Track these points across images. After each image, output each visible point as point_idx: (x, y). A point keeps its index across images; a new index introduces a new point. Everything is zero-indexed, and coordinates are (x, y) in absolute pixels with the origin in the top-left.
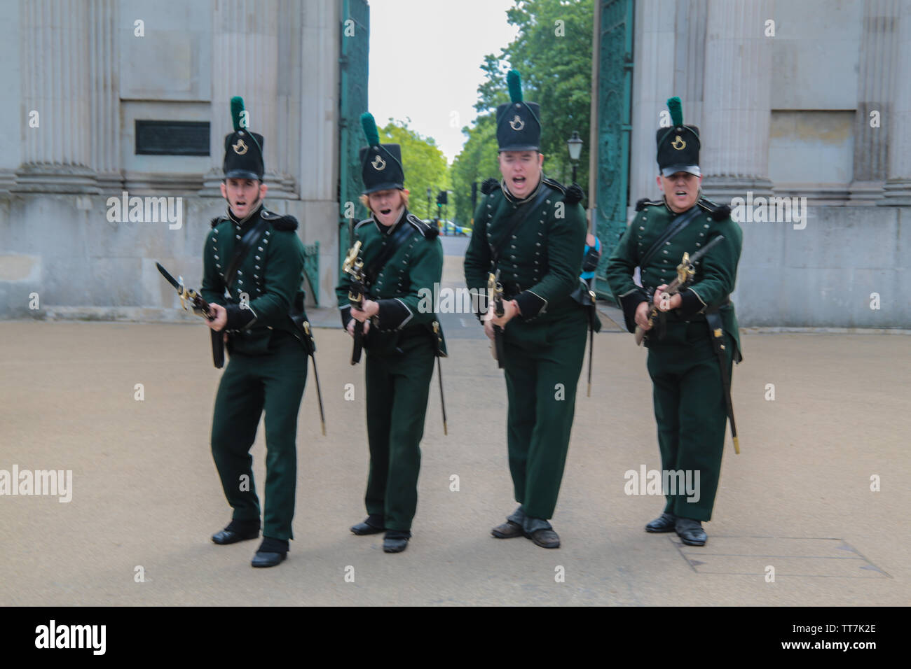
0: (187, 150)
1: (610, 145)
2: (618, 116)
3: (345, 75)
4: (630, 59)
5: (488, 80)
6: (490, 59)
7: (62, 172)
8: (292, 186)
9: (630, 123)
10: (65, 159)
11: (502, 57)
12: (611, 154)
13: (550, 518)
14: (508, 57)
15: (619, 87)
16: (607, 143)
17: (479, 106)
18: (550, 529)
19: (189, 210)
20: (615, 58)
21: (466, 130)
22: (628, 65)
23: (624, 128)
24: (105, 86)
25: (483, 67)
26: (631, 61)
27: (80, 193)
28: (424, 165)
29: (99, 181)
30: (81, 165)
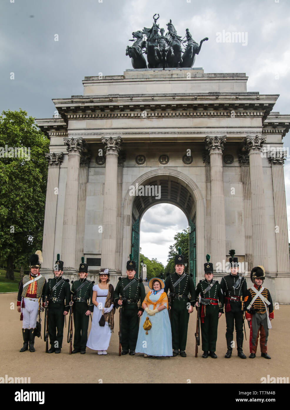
0: (98, 265)
1: (192, 263)
2: (193, 257)
3: (133, 248)
4: (195, 244)
5: (171, 251)
6: (171, 246)
7: (68, 270)
8: (120, 272)
9: (196, 258)
10: (69, 267)
11: (173, 246)
12: (192, 265)
13: (185, 350)
14: (175, 246)
15: (193, 251)
16: (191, 263)
17: (169, 256)
18: (185, 352)
19: (95, 278)
20: (192, 244)
21: (167, 261)
22: (195, 246)
23: (194, 259)
24: (81, 251)
25: (170, 248)
26: (196, 245)
27: (72, 274)
28: (159, 268)
29: (77, 271)
30: (73, 268)
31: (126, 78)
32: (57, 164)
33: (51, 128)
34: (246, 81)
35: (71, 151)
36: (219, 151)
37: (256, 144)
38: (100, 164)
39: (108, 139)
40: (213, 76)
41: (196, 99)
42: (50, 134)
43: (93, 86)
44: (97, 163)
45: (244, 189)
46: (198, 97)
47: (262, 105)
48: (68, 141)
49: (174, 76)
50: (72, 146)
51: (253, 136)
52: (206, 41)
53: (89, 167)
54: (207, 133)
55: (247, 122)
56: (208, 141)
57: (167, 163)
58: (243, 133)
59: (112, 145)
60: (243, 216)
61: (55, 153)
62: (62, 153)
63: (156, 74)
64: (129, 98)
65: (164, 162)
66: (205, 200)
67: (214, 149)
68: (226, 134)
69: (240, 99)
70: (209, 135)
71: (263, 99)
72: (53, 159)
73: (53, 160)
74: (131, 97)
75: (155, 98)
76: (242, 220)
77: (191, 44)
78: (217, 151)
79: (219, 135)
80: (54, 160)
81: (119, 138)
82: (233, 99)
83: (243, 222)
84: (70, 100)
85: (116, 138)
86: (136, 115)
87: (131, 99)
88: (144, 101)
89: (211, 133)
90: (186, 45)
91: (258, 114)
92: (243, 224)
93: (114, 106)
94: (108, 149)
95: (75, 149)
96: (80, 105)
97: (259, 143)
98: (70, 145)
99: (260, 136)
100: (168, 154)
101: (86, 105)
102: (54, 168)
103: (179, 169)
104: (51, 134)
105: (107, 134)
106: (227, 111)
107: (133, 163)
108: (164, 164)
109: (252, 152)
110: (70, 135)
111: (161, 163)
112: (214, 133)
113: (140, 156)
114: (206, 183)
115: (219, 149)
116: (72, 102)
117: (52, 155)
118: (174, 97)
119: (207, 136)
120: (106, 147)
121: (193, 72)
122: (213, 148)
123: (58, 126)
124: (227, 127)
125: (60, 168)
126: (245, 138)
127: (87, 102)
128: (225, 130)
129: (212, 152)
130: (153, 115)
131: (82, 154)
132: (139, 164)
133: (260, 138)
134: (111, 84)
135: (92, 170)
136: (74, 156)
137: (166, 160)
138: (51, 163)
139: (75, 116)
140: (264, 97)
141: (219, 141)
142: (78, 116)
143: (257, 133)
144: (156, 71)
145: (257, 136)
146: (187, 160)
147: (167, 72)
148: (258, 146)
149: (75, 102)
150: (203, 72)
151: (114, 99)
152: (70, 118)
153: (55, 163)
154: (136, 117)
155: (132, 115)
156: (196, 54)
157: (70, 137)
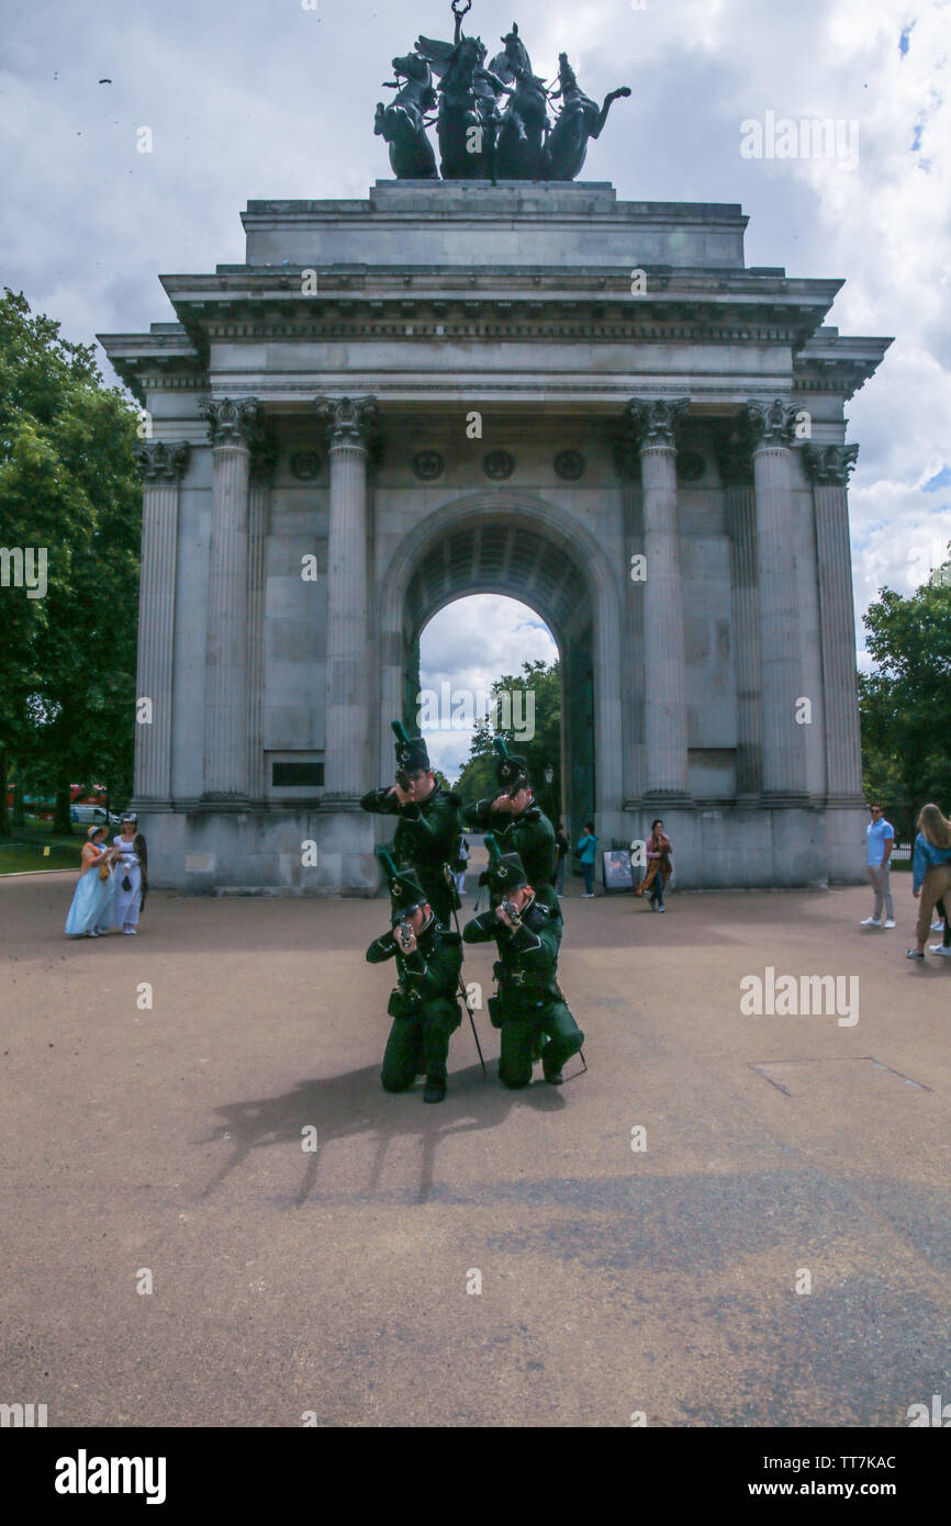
1: (580, 773)
7: (229, 798)
9: (594, 758)
10: (230, 789)
12: (580, 779)
16: (577, 772)
20: (580, 717)
23: (589, 762)
24: (255, 743)
26: (592, 718)
27: (240, 812)
29: (250, 803)
30: (241, 793)
31: (380, 207)
32: (170, 479)
33: (147, 363)
34: (741, 229)
35: (222, 438)
36: (667, 444)
37: (775, 426)
38: (306, 479)
39: (336, 403)
40: (644, 210)
41: (601, 287)
42: (144, 384)
43: (274, 230)
44: (295, 472)
45: (734, 555)
46: (609, 282)
47: (794, 309)
48: (213, 408)
49: (528, 207)
50: (224, 425)
51: (767, 400)
52: (622, 97)
53: (272, 487)
54: (634, 389)
55: (750, 359)
56: (636, 415)
57: (507, 474)
58: (738, 390)
59: (349, 424)
60: (731, 635)
61: (164, 442)
62: (187, 443)
63: (472, 197)
64: (400, 280)
65: (500, 474)
66: (621, 586)
67: (653, 438)
68: (688, 395)
69: (733, 291)
70: (638, 396)
71: (797, 293)
72: (157, 461)
73: (158, 465)
74: (406, 274)
75: (482, 281)
76: (728, 646)
77: (578, 105)
78: (663, 447)
79: (667, 397)
80: (162, 465)
81: (372, 401)
82: (711, 291)
83: (732, 653)
84: (216, 281)
85: (363, 401)
86: (420, 332)
87: (408, 283)
88: (446, 288)
89: (645, 389)
90: (560, 107)
91: (783, 337)
92: (731, 658)
93: (356, 303)
94: (337, 434)
95: (236, 434)
96: (249, 295)
97: (784, 421)
98: (220, 419)
99: (785, 399)
100: (511, 449)
101: (268, 295)
102: (160, 489)
103: (545, 495)
104: (148, 383)
105: (332, 387)
106: (693, 324)
107: (406, 474)
108: (499, 478)
109: (763, 448)
110: (217, 388)
111: (491, 475)
112: (654, 389)
113: (425, 453)
114: (625, 536)
115: (667, 438)
116: (224, 288)
117: (152, 448)
118: (537, 279)
119: (632, 400)
120: (330, 426)
121: (582, 196)
122: (651, 434)
123: (170, 357)
124: (692, 374)
125: (180, 490)
126: (744, 410)
127: (269, 289)
128: (687, 381)
129: (648, 447)
130: (472, 331)
131: (255, 448)
132: (424, 478)
133: (787, 406)
134: (333, 226)
135: (282, 498)
136: (231, 456)
137: (506, 468)
138: (153, 474)
139: (231, 332)
140: (802, 285)
141: (669, 415)
142: (240, 332)
143: (777, 391)
144: (470, 190)
145: (778, 400)
146: (569, 468)
147: (504, 191)
148: (780, 430)
149: (233, 285)
150: (615, 197)
151: (354, 281)
152: (216, 336)
153: (165, 474)
154: (419, 336)
155: (409, 332)
156: (590, 138)
157: (218, 396)
